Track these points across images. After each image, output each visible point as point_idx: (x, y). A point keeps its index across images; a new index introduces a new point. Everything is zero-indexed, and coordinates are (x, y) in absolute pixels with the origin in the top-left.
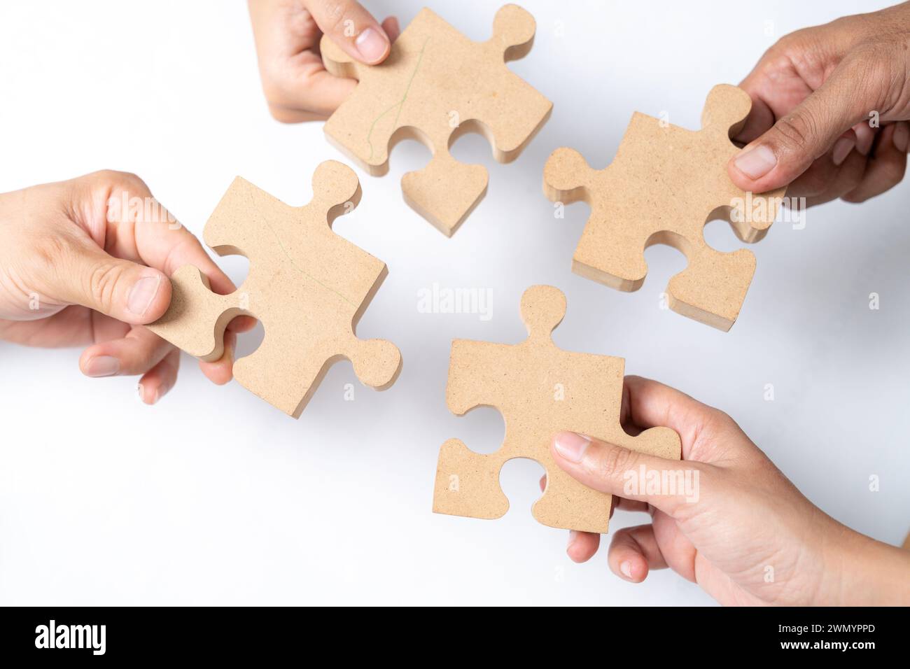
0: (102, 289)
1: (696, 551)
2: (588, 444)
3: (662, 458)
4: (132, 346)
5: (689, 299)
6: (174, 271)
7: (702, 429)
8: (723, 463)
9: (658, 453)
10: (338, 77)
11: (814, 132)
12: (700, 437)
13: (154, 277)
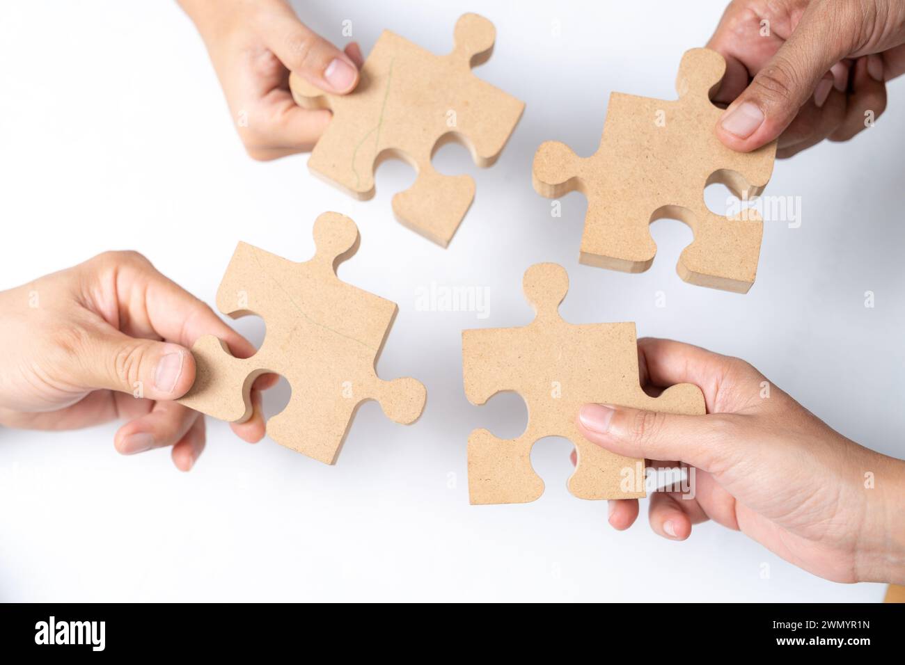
0: (128, 371)
1: (735, 499)
2: (612, 413)
3: (688, 415)
4: (162, 419)
5: (704, 269)
6: (193, 344)
7: (722, 379)
8: (749, 410)
9: (683, 411)
10: (311, 110)
11: (795, 81)
12: (722, 387)
13: (176, 353)
